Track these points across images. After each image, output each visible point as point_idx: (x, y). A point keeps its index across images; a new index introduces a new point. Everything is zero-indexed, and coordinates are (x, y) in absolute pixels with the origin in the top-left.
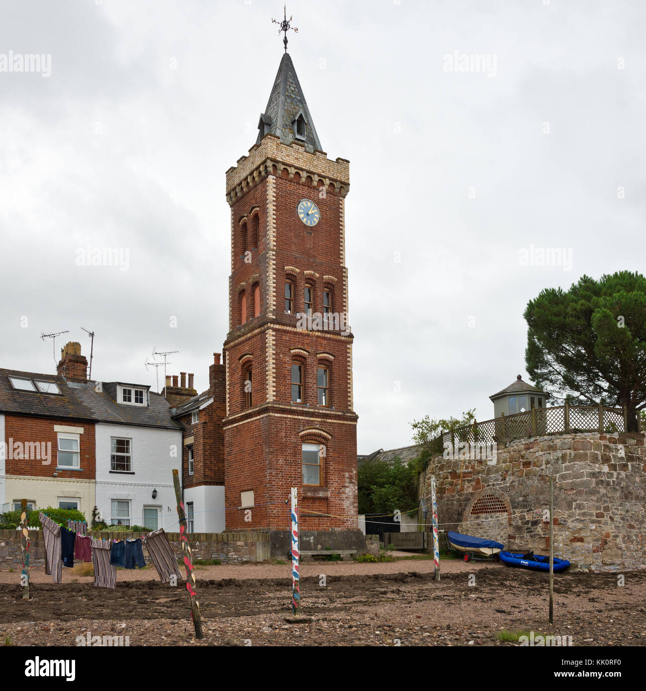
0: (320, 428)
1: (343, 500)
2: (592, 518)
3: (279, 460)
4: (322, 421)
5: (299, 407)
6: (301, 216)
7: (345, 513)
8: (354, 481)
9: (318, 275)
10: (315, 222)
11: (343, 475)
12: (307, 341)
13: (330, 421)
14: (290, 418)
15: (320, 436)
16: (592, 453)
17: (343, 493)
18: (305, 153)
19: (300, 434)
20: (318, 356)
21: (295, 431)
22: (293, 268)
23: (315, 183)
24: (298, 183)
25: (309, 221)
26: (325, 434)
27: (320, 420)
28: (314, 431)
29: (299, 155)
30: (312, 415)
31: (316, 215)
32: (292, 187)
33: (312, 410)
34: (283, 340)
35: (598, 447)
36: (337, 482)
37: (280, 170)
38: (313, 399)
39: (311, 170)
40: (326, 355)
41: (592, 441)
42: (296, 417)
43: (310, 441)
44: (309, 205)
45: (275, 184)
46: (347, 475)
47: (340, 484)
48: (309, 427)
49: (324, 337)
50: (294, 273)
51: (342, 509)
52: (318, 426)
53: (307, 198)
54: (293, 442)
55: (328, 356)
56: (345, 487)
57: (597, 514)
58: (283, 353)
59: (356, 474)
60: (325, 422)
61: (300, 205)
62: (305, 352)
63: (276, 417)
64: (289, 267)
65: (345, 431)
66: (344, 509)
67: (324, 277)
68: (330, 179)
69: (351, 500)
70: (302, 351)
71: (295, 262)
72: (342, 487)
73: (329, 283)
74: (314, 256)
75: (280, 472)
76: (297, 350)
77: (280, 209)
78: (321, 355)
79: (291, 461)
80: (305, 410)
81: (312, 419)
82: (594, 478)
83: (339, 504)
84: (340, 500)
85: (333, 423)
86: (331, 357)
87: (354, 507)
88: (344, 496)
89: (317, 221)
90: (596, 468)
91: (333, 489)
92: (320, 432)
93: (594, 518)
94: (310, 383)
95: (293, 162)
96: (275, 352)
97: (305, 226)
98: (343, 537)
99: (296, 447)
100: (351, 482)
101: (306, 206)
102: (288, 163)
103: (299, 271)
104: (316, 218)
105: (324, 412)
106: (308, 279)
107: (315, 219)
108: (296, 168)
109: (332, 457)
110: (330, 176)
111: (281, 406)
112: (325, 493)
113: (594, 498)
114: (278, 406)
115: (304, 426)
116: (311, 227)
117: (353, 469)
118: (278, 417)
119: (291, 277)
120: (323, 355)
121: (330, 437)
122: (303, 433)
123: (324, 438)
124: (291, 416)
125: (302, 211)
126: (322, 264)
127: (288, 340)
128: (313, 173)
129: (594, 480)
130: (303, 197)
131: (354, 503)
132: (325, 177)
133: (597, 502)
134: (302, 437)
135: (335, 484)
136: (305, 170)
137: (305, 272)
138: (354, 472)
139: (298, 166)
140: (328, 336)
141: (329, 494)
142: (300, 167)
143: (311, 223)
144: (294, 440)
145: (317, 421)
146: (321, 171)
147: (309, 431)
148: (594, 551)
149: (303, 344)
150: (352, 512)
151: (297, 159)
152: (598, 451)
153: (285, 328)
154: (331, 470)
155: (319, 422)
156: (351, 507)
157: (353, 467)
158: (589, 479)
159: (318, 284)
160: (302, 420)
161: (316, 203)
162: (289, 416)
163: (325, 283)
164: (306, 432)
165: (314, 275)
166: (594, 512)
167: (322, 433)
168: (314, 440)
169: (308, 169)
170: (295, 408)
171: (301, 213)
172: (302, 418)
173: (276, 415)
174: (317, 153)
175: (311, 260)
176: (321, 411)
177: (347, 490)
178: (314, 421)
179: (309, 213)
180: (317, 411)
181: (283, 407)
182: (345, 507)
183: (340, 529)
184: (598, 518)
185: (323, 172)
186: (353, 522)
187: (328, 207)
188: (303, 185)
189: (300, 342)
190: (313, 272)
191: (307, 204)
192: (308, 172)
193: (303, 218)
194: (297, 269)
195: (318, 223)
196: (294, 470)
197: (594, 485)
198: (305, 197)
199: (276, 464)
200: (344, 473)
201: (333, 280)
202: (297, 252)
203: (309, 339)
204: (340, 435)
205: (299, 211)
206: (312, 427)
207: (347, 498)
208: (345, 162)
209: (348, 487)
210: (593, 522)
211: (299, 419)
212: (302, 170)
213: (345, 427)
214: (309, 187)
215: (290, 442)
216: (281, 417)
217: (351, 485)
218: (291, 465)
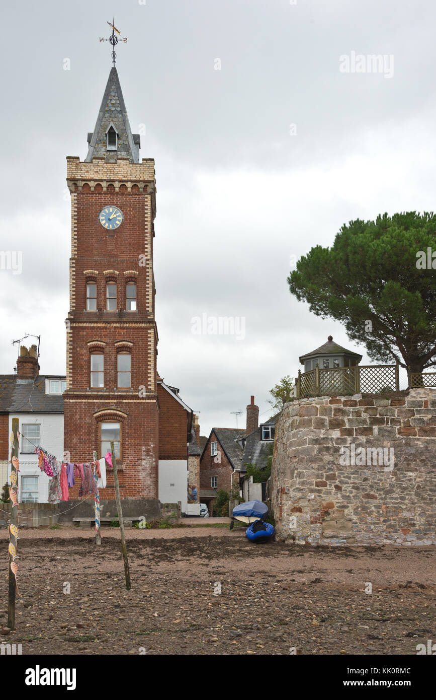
0: (115, 408)
1: (139, 472)
2: (312, 487)
3: (73, 439)
4: (117, 403)
5: (94, 391)
6: (103, 222)
7: (140, 484)
8: (151, 454)
9: (118, 272)
10: (117, 224)
11: (140, 449)
12: (104, 333)
13: (126, 401)
14: (85, 402)
15: (116, 415)
16: (316, 418)
17: (139, 465)
18: (105, 164)
19: (95, 415)
20: (116, 344)
21: (90, 413)
22: (92, 271)
23: (117, 190)
24: (100, 194)
25: (111, 225)
26: (120, 413)
27: (115, 401)
28: (109, 411)
29: (99, 168)
30: (108, 397)
31: (118, 218)
32: (93, 199)
33: (107, 393)
34: (80, 335)
35: (325, 411)
36: (133, 455)
37: (80, 187)
38: (111, 383)
39: (111, 178)
40: (124, 343)
41: (318, 406)
42: (91, 401)
43: (109, 421)
44: (111, 211)
45: (77, 200)
46: (144, 448)
47: (135, 457)
48: (103, 409)
49: (123, 327)
50: (94, 275)
51: (138, 480)
52: (113, 407)
53: (110, 205)
54: (89, 423)
55: (127, 343)
56: (141, 459)
57: (316, 482)
58: (80, 347)
59: (153, 447)
60: (121, 403)
61: (102, 213)
62: (102, 343)
63: (71, 402)
64: (88, 271)
65: (142, 409)
66: (140, 480)
67: (124, 273)
68: (132, 181)
69: (148, 471)
70: (99, 343)
71: (96, 265)
72: (138, 459)
73: (131, 277)
74: (117, 256)
75: (74, 449)
76: (94, 343)
77: (81, 222)
78: (118, 344)
79: (85, 439)
80: (100, 393)
81: (107, 401)
82: (316, 444)
83: (135, 476)
84: (135, 472)
85: (129, 403)
86: (130, 344)
87: (151, 478)
88: (140, 468)
89: (119, 223)
90: (322, 434)
91: (129, 462)
92: (115, 412)
93: (314, 487)
94: (108, 369)
95: (93, 176)
96: (72, 347)
97: (107, 231)
98: (135, 506)
99: (91, 427)
100: (148, 455)
101: (107, 212)
102: (87, 178)
103: (98, 272)
104: (119, 220)
105: (120, 393)
106: (109, 277)
107: (117, 222)
108: (95, 180)
109: (127, 433)
110: (132, 179)
111: (75, 393)
112: (120, 465)
113: (315, 466)
114: (72, 393)
115: (99, 407)
116: (114, 230)
117: (150, 443)
118: (73, 403)
119: (90, 279)
120: (121, 343)
121: (126, 416)
122: (98, 414)
123: (120, 416)
124: (86, 401)
125: (104, 218)
126: (122, 262)
127: (85, 335)
128: (114, 181)
129: (316, 447)
130: (105, 205)
131: (150, 474)
132: (126, 181)
133: (318, 469)
134: (97, 418)
135: (131, 458)
136: (105, 180)
137: (104, 272)
138: (152, 446)
139: (97, 178)
140: (127, 325)
141: (124, 467)
142: (100, 178)
143: (113, 226)
144: (88, 420)
145: (112, 403)
146: (122, 177)
147: (103, 412)
148: (312, 523)
149: (101, 336)
150: (149, 482)
151: (97, 172)
152: (325, 416)
153: (81, 325)
154: (127, 445)
155: (115, 403)
156: (148, 478)
157: (151, 441)
158: (310, 445)
159: (119, 280)
160: (97, 403)
161: (119, 207)
162: (84, 401)
163: (127, 278)
164: (100, 413)
165: (113, 273)
166: (314, 481)
167: (118, 412)
168: (114, 419)
169: (109, 178)
170: (90, 393)
171: (102, 220)
172: (97, 401)
173: (71, 401)
174: (118, 161)
175: (112, 260)
176: (116, 394)
177: (144, 462)
178: (109, 403)
179: (111, 218)
180: (112, 393)
181: (78, 393)
182: (141, 478)
183: (133, 498)
184: (318, 487)
185: (125, 177)
186: (150, 492)
187: (132, 207)
188: (105, 194)
189: (97, 335)
190: (112, 271)
191: (109, 211)
192: (107, 181)
193: (105, 224)
194: (95, 271)
195: (121, 225)
196: (87, 447)
197: (315, 452)
198: (107, 205)
199: (70, 443)
200: (140, 447)
201: (134, 274)
202: (98, 255)
203: (107, 331)
204: (137, 413)
205: (101, 218)
206: (106, 408)
207: (143, 469)
208: (148, 162)
209: (144, 459)
210: (312, 491)
211: (94, 403)
212: (102, 180)
213: (143, 405)
214: (112, 194)
215: (85, 423)
216: (76, 402)
217: (149, 457)
218: (85, 443)
